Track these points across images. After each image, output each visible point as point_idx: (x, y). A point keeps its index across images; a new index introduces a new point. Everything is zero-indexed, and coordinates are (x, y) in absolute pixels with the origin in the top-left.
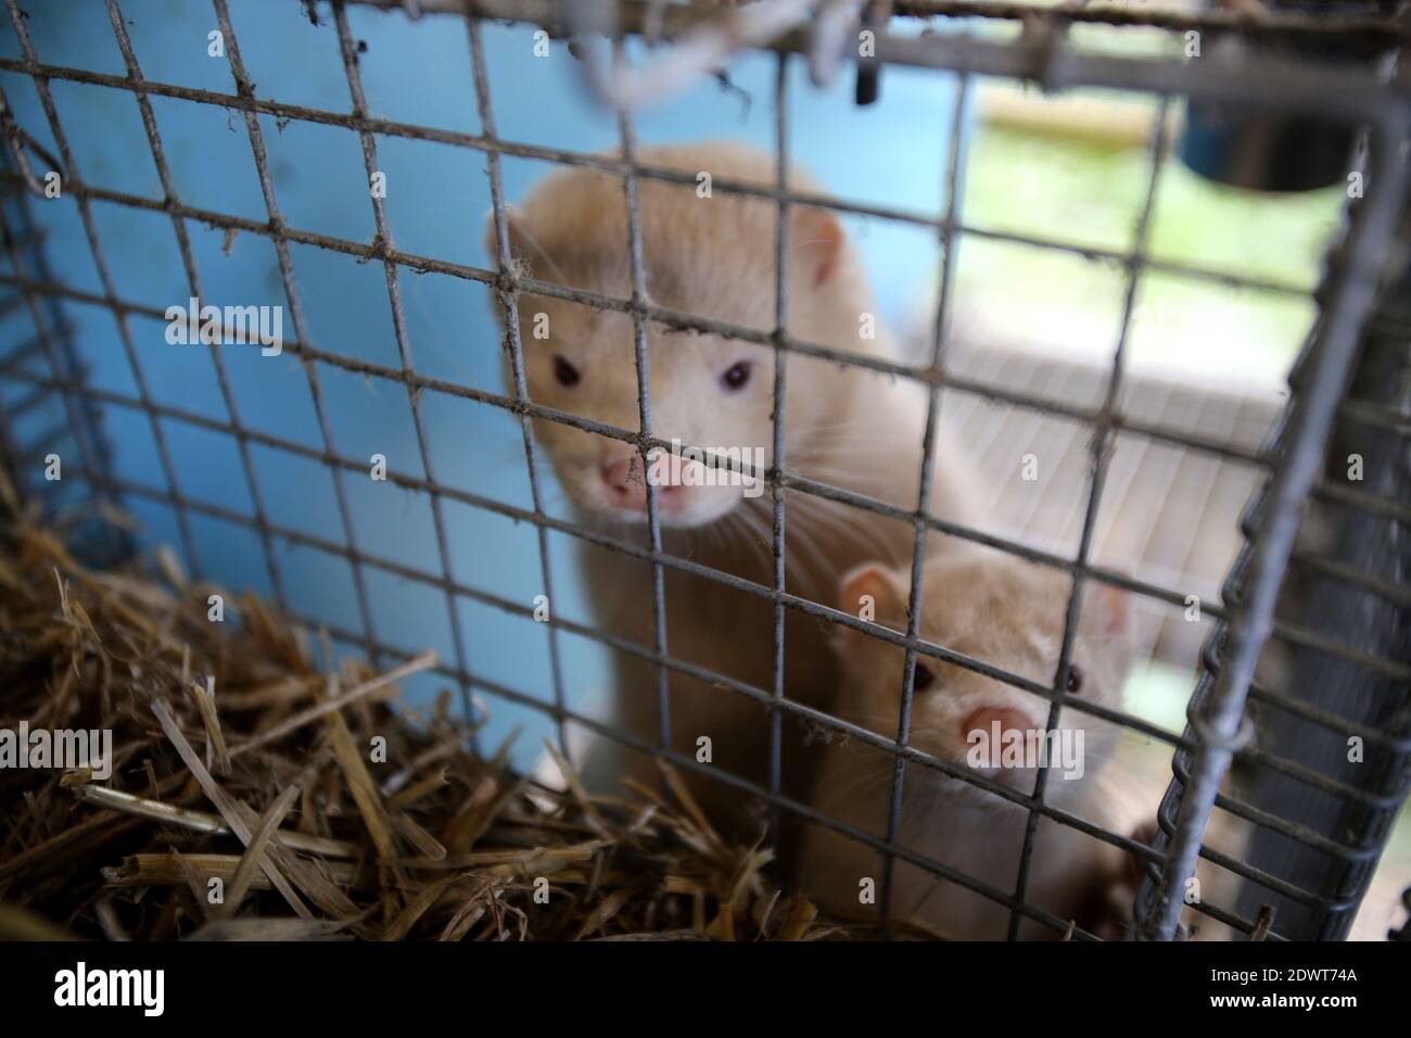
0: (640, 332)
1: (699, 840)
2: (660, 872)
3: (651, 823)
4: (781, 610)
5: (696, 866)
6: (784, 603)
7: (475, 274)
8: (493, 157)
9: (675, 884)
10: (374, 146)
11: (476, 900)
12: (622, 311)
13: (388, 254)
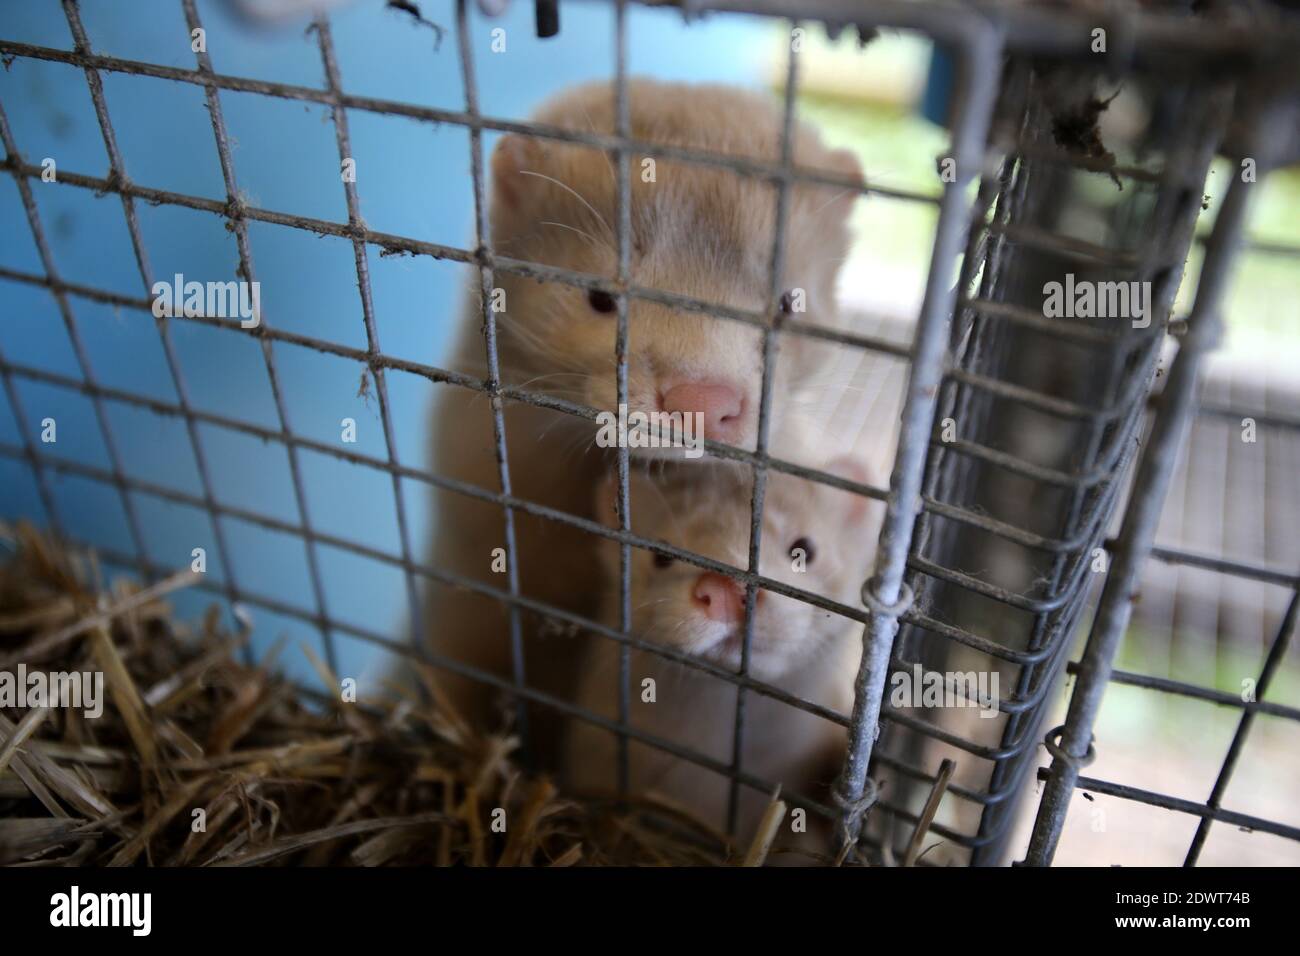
0: (360, 255)
1: (452, 732)
2: (413, 762)
3: (409, 718)
4: (509, 514)
5: (448, 756)
6: (511, 506)
7: (205, 204)
8: (211, 91)
9: (426, 772)
10: (100, 82)
11: (227, 793)
12: (341, 235)
13: (123, 187)
